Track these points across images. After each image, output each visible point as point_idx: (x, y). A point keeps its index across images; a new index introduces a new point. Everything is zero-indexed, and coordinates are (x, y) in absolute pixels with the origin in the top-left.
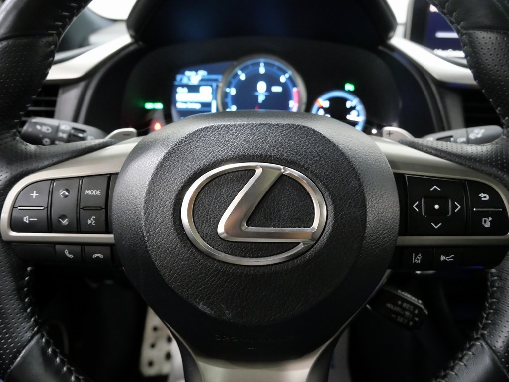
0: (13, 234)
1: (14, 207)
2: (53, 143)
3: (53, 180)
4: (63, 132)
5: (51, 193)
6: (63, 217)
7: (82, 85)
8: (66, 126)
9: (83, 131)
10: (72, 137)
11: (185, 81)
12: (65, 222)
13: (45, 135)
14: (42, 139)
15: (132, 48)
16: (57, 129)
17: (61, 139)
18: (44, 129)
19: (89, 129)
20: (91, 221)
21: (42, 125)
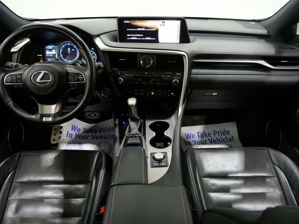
0: (6, 84)
1: (6, 79)
2: (12, 68)
3: (12, 75)
4: (14, 65)
5: (12, 77)
6: (14, 81)
7: (18, 53)
8: (14, 64)
9: (18, 65)
10: (16, 66)
11: (48, 48)
12: (15, 81)
13: (10, 66)
14: (10, 67)
15: (30, 42)
16: (13, 65)
17: (14, 67)
18: (10, 65)
19: (20, 64)
20: (19, 81)
21: (9, 64)
